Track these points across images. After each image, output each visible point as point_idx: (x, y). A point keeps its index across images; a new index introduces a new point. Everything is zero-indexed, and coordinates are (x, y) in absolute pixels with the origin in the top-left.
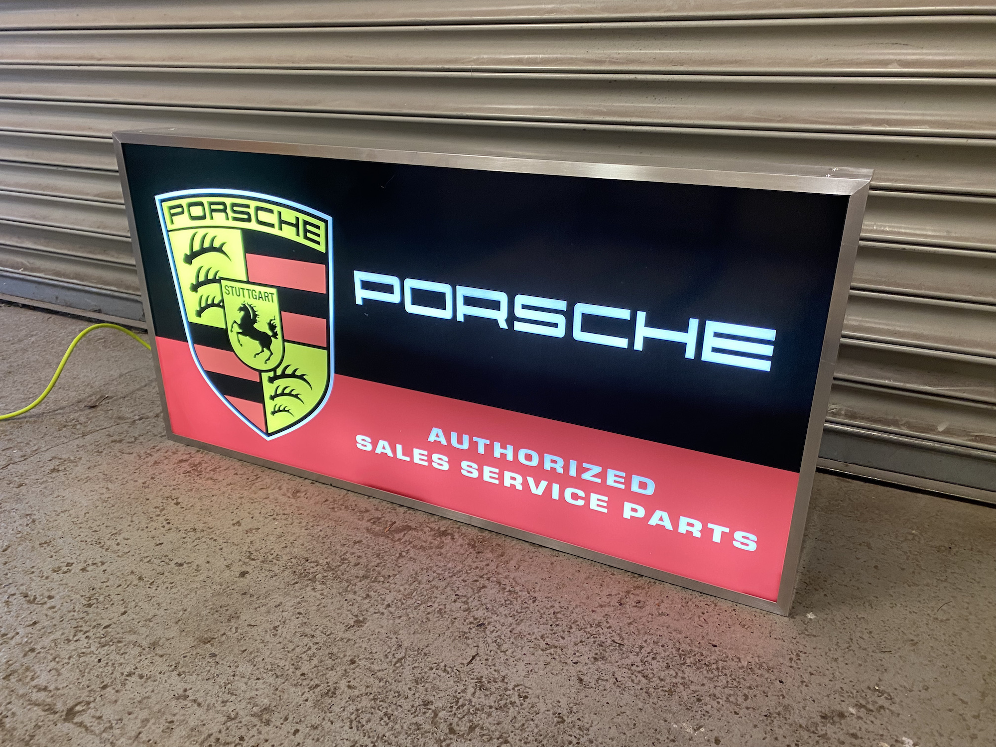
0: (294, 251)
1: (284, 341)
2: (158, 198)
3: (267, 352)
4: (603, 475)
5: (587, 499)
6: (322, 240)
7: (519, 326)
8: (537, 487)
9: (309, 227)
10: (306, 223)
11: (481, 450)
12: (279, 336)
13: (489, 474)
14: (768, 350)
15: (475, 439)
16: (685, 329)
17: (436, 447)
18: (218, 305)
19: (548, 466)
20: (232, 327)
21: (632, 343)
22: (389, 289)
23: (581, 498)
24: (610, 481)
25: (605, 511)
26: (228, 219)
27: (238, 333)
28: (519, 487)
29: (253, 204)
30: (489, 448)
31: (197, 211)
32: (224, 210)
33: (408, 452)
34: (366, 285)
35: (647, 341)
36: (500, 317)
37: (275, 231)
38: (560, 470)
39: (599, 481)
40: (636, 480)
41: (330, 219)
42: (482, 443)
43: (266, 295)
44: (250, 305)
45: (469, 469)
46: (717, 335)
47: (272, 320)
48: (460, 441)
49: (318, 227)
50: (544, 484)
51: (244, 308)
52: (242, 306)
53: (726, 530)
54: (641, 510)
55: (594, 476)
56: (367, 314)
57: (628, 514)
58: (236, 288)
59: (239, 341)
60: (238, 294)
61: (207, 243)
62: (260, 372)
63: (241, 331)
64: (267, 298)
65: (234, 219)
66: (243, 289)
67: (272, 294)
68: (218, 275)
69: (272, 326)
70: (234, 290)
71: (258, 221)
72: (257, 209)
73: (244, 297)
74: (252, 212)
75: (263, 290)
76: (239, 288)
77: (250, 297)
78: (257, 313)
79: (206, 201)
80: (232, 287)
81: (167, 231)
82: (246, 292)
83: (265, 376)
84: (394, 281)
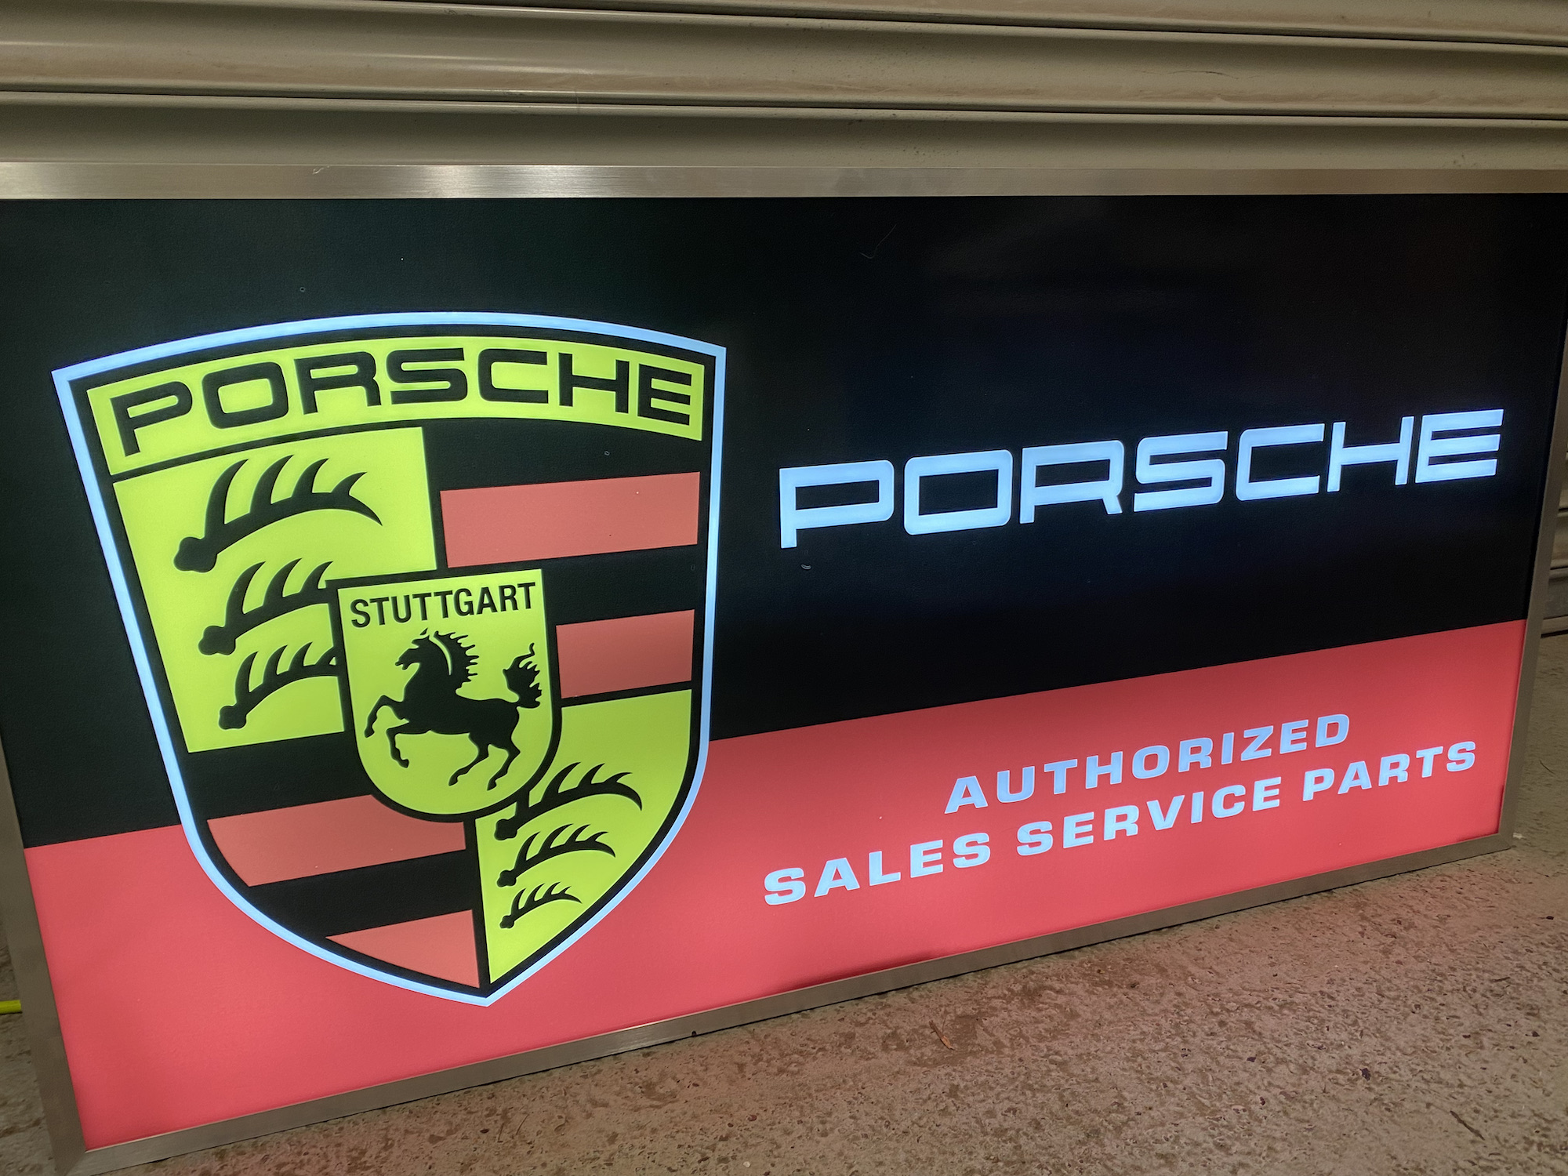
0: (607, 453)
1: (559, 703)
2: (63, 378)
3: (497, 755)
4: (1273, 742)
5: (1248, 798)
6: (695, 407)
7: (1143, 502)
8: (1165, 811)
9: (657, 384)
10: (647, 373)
11: (1060, 786)
12: (545, 699)
13: (1075, 831)
14: (1492, 443)
15: (1047, 768)
16: (1395, 437)
17: (969, 819)
18: (322, 668)
19: (1184, 766)
20: (373, 718)
21: (1323, 484)
22: (866, 492)
23: (1240, 799)
24: (1286, 747)
25: (1277, 803)
26: (374, 398)
27: (392, 733)
28: (1132, 829)
29: (473, 347)
30: (1076, 777)
32: (365, 375)
33: (897, 861)
34: (808, 498)
36: (1107, 493)
37: (552, 411)
39: (1268, 752)
40: (1323, 724)
41: (719, 353)
42: (1059, 770)
43: (508, 592)
44: (445, 639)
45: (1035, 840)
46: (1437, 436)
47: (520, 659)
48: (1016, 787)
49: (685, 379)
50: (1177, 802)
51: (424, 652)
52: (416, 647)
53: (1439, 750)
54: (1329, 775)
55: (1262, 748)
56: (808, 568)
57: (1309, 791)
58: (395, 599)
59: (396, 753)
60: (402, 614)
61: (283, 489)
62: (468, 820)
63: (405, 721)
64: (508, 603)
65: (399, 398)
66: (423, 597)
67: (527, 586)
68: (328, 575)
69: (519, 676)
70: (388, 606)
71: (490, 392)
72: (488, 359)
73: (425, 617)
74: (470, 368)
75: (494, 581)
76: (407, 598)
77: (446, 615)
78: (469, 653)
79: (286, 359)
80: (380, 601)
81: (107, 480)
82: (432, 603)
83: (486, 827)
84: (880, 471)
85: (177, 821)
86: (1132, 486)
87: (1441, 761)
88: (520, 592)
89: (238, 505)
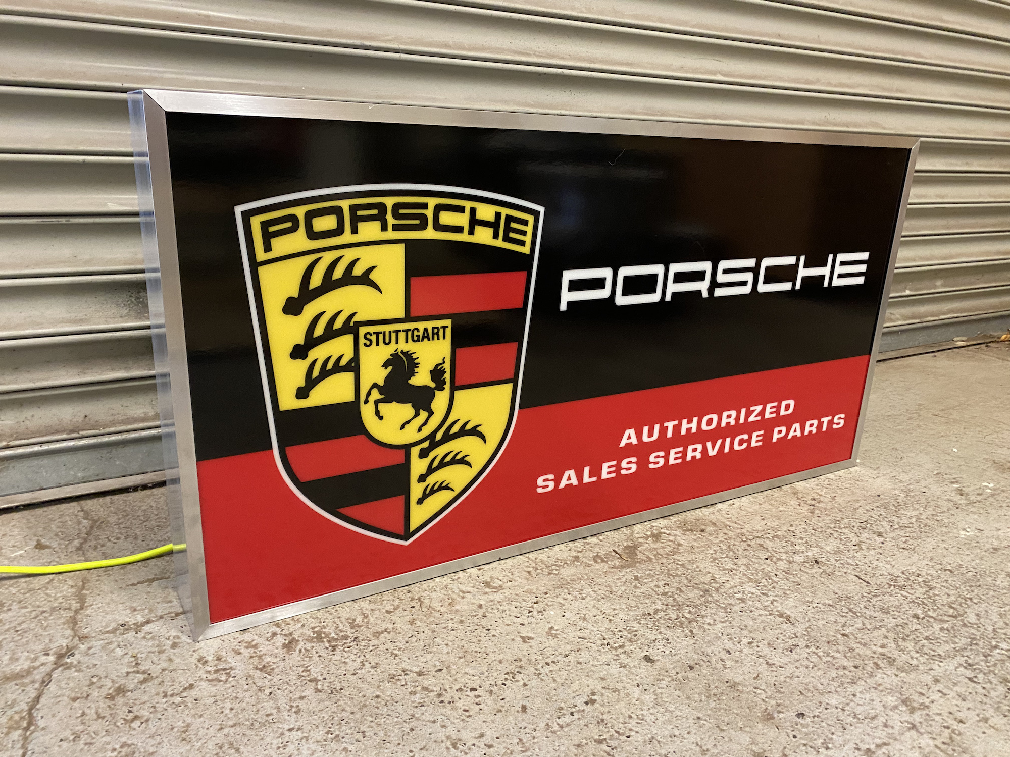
1: (454, 388)
2: (239, 210)
3: (423, 415)
4: (762, 413)
5: (750, 440)
6: (528, 239)
7: (719, 292)
8: (713, 447)
9: (514, 225)
10: (509, 219)
11: (670, 434)
12: (447, 386)
13: (673, 456)
14: (864, 268)
15: (666, 425)
16: (825, 264)
17: (630, 450)
18: (347, 368)
19: (724, 423)
20: (369, 394)
21: (794, 284)
22: (599, 283)
23: (746, 441)
24: (767, 416)
25: (761, 443)
26: (385, 227)
27: (377, 402)
28: (699, 456)
29: (432, 202)
30: (677, 429)
31: (326, 223)
32: (382, 215)
33: (596, 470)
34: (575, 285)
35: (804, 279)
36: (703, 286)
37: (464, 237)
38: (733, 423)
39: (760, 418)
40: (784, 404)
41: (541, 209)
42: (670, 426)
43: (436, 330)
44: (406, 354)
45: (656, 460)
46: (843, 264)
47: (438, 365)
48: (651, 434)
49: (525, 223)
50: (719, 442)
51: (395, 361)
52: (392, 358)
53: (830, 418)
54: (784, 429)
55: (757, 415)
57: (776, 436)
58: (384, 333)
59: (377, 413)
60: (387, 341)
61: (338, 273)
62: (407, 448)
63: (383, 396)
64: (436, 336)
65: (396, 228)
66: (397, 332)
67: (444, 328)
68: (355, 319)
69: (437, 373)
70: (381, 336)
71: (438, 227)
72: (439, 208)
73: (397, 343)
74: (429, 213)
75: (430, 325)
76: (390, 332)
77: (407, 342)
78: (416, 361)
79: (345, 205)
80: (377, 334)
81: (255, 265)
82: (402, 336)
83: (415, 451)
84: (606, 273)
85: (271, 448)
86: (714, 284)
87: (831, 423)
88: (441, 331)
89: (316, 280)
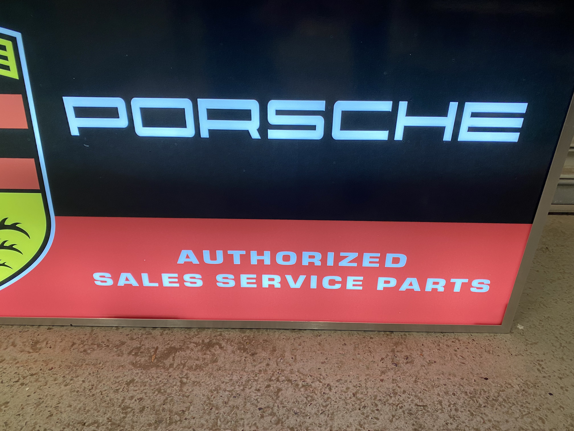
4: (359, 260)
5: (344, 283)
6: (11, 63)
7: (273, 134)
8: (295, 281)
11: (237, 261)
13: (245, 281)
14: (518, 123)
15: (230, 252)
16: (444, 113)
17: (189, 268)
19: (305, 262)
21: (392, 134)
23: (338, 282)
24: (366, 264)
25: (361, 288)
28: (278, 285)
30: (245, 258)
33: (155, 277)
34: (81, 112)
35: (408, 130)
38: (318, 263)
39: (355, 265)
40: (390, 257)
41: (18, 36)
42: (237, 256)
45: (225, 281)
48: (213, 257)
49: (3, 48)
50: (302, 278)
53: (466, 281)
54: (393, 282)
55: (351, 262)
56: (88, 146)
57: (381, 286)
84: (118, 103)
86: (265, 125)
87: (466, 287)
